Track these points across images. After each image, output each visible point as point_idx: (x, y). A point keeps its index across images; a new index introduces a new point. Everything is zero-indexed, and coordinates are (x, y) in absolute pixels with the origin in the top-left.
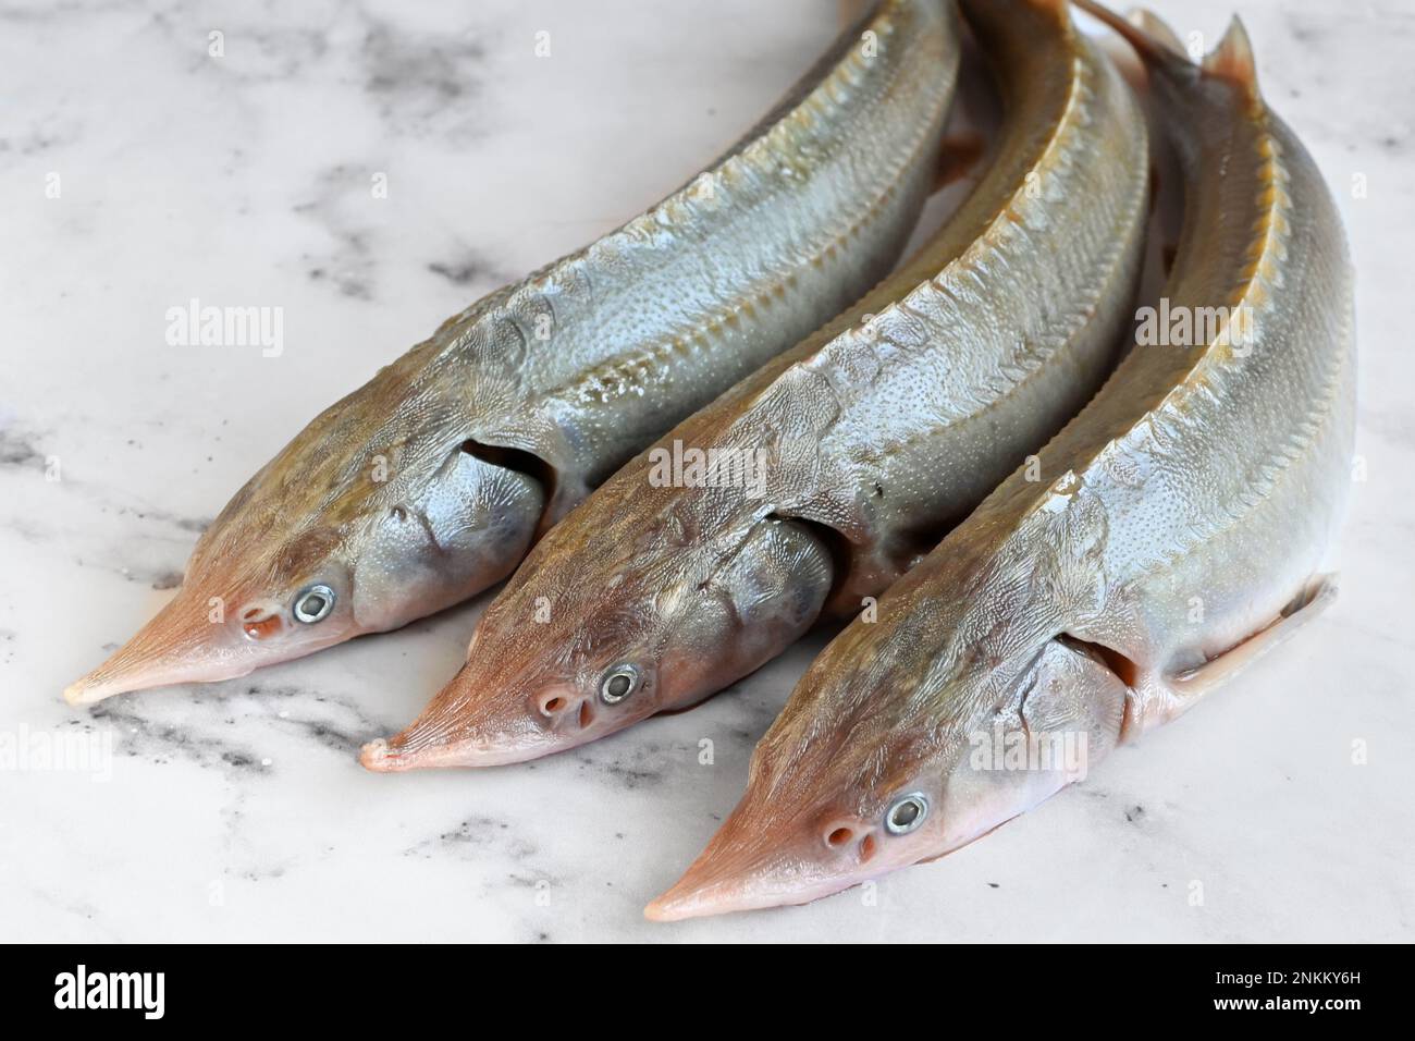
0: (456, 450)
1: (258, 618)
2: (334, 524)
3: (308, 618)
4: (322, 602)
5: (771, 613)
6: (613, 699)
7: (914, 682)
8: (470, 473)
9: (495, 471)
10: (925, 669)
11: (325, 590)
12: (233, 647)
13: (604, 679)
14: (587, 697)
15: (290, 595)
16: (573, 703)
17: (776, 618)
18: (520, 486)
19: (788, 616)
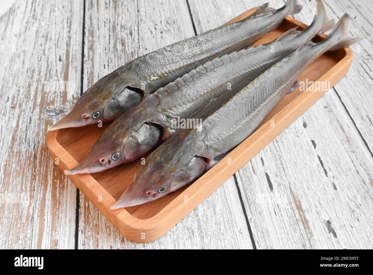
0: (125, 88)
1: (86, 117)
2: (101, 100)
3: (95, 117)
4: (98, 115)
5: (146, 142)
6: (114, 159)
7: (166, 165)
8: (127, 92)
9: (132, 92)
10: (169, 162)
11: (98, 113)
12: (81, 122)
13: (112, 156)
14: (109, 159)
15: (91, 113)
16: (106, 160)
17: (148, 142)
18: (137, 95)
19: (151, 142)
